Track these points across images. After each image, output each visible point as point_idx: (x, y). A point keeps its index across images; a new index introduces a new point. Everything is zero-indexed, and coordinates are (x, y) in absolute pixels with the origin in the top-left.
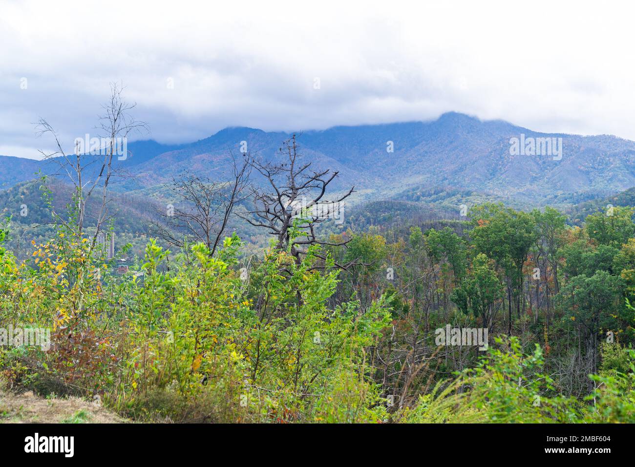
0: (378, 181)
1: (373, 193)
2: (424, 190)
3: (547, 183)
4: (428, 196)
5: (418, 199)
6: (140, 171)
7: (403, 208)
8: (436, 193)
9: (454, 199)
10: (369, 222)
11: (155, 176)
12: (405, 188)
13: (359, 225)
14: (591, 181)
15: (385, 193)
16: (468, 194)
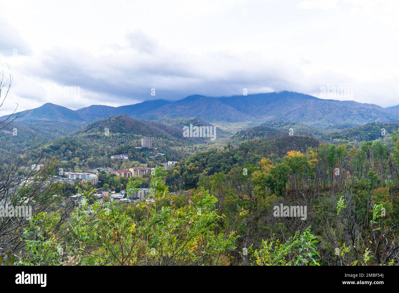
0: (254, 118)
1: (252, 123)
2: (275, 122)
3: (326, 120)
4: (276, 125)
5: (272, 126)
6: (156, 112)
7: (269, 129)
8: (280, 123)
9: (288, 126)
10: (254, 135)
11: (162, 114)
12: (265, 122)
13: (250, 136)
14: (345, 120)
15: (257, 123)
16: (294, 124)
